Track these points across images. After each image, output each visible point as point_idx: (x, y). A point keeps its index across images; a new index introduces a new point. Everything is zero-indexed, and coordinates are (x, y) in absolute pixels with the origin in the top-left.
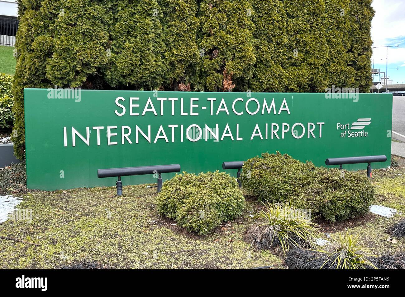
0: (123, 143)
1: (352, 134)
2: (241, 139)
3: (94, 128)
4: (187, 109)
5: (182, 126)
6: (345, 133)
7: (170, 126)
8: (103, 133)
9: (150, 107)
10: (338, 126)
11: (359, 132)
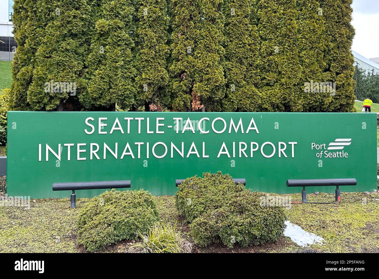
0: (91, 158)
1: (329, 155)
2: (208, 156)
3: (65, 145)
4: (153, 128)
5: (148, 144)
6: (321, 154)
7: (136, 143)
8: (74, 149)
9: (117, 126)
10: (312, 146)
11: (337, 153)
